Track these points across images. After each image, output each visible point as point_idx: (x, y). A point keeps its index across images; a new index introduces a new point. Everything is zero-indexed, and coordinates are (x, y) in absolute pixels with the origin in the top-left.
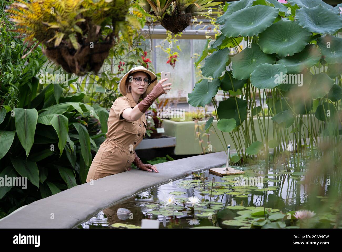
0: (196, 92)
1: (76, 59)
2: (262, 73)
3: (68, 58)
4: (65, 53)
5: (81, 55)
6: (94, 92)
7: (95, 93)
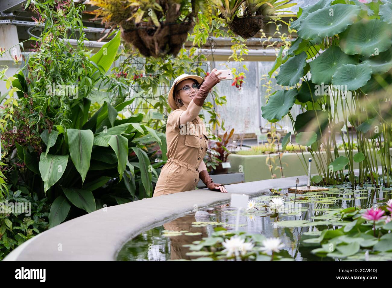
0: (270, 105)
1: (155, 39)
2: (344, 75)
3: (147, 39)
4: (144, 34)
5: (161, 35)
6: (150, 119)
7: (152, 120)
